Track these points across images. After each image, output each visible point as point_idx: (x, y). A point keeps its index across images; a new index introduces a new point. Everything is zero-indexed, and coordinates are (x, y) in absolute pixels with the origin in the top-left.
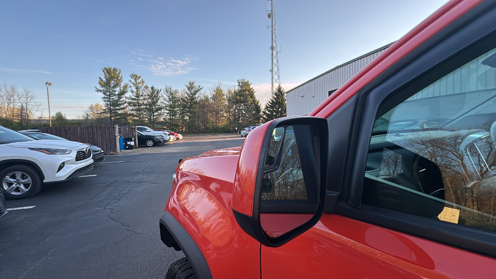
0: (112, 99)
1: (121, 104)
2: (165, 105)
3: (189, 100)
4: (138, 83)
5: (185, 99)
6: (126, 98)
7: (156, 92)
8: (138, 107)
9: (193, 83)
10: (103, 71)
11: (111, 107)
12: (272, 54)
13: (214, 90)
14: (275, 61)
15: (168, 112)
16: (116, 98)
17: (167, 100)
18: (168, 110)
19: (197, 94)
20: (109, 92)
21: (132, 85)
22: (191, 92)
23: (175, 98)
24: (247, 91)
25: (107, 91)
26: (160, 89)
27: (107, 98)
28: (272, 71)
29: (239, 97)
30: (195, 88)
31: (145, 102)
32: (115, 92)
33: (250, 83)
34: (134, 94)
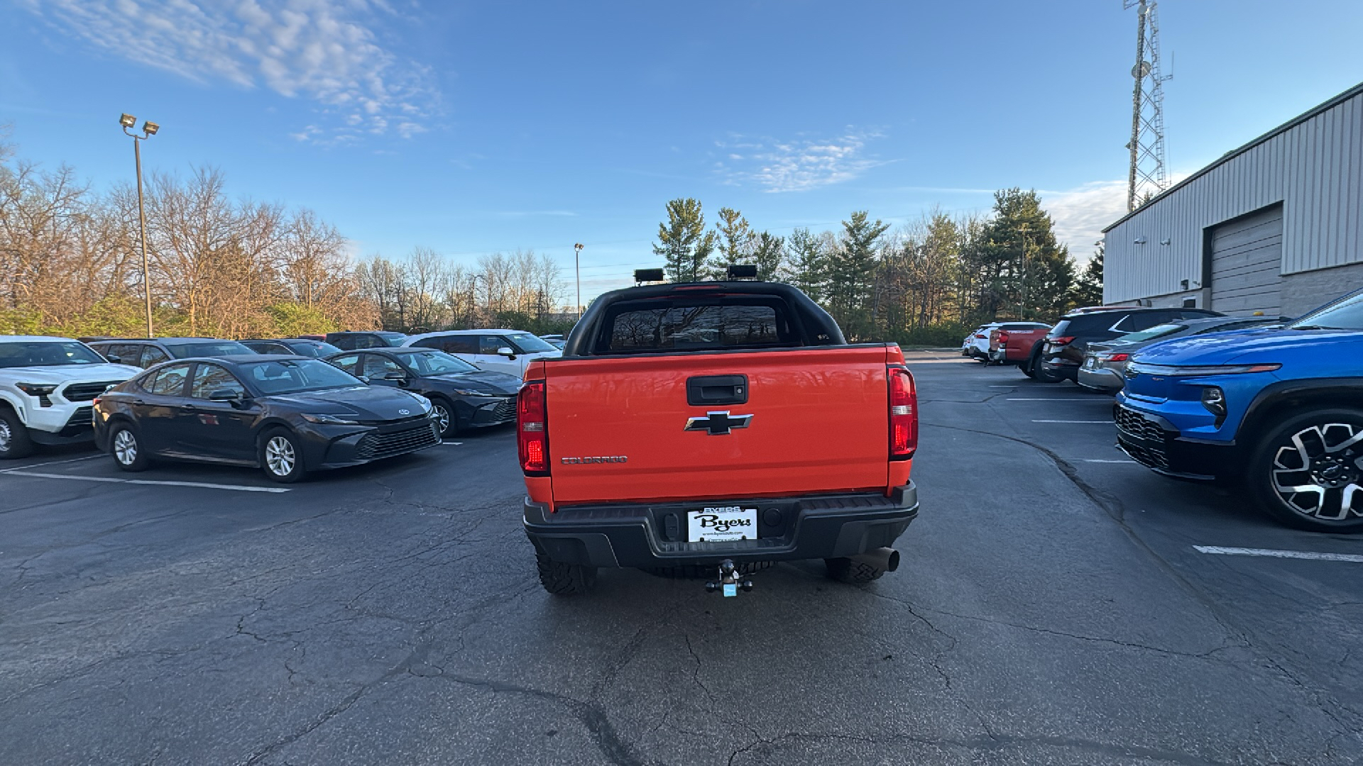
0: (684, 267)
3: (851, 259)
4: (734, 228)
5: (840, 257)
6: (710, 264)
7: (772, 246)
9: (862, 217)
10: (669, 209)
12: (1138, 91)
13: (931, 227)
14: (1147, 112)
16: (689, 265)
17: (797, 264)
19: (871, 243)
20: (678, 252)
21: (722, 234)
22: (856, 240)
23: (815, 257)
24: (1025, 225)
25: (673, 252)
26: (780, 238)
27: (673, 266)
28: (1134, 145)
29: (995, 242)
30: (868, 228)
32: (689, 251)
33: (1037, 197)
34: (726, 254)
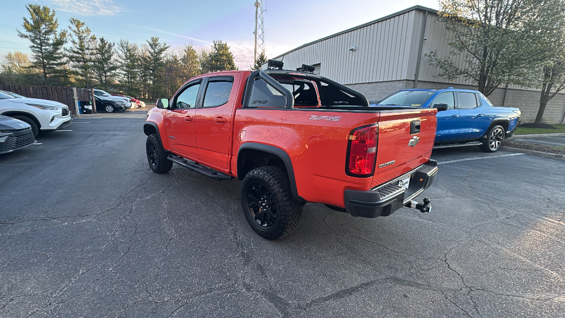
0: (45, 49)
1: (58, 58)
2: (120, 64)
3: (153, 60)
5: (147, 58)
6: (65, 49)
7: (107, 46)
8: (83, 63)
9: (156, 40)
10: (28, 9)
11: (45, 61)
12: (257, 13)
13: (185, 51)
14: (259, 22)
15: (125, 73)
16: (50, 48)
17: (123, 58)
18: (125, 71)
19: (162, 54)
20: (40, 39)
21: (73, 34)
22: (154, 50)
23: (133, 56)
24: (225, 56)
25: (36, 38)
26: (112, 43)
27: (37, 47)
28: (255, 33)
29: (215, 62)
30: (159, 46)
31: (93, 57)
32: (49, 40)
33: (228, 46)
34: (78, 46)
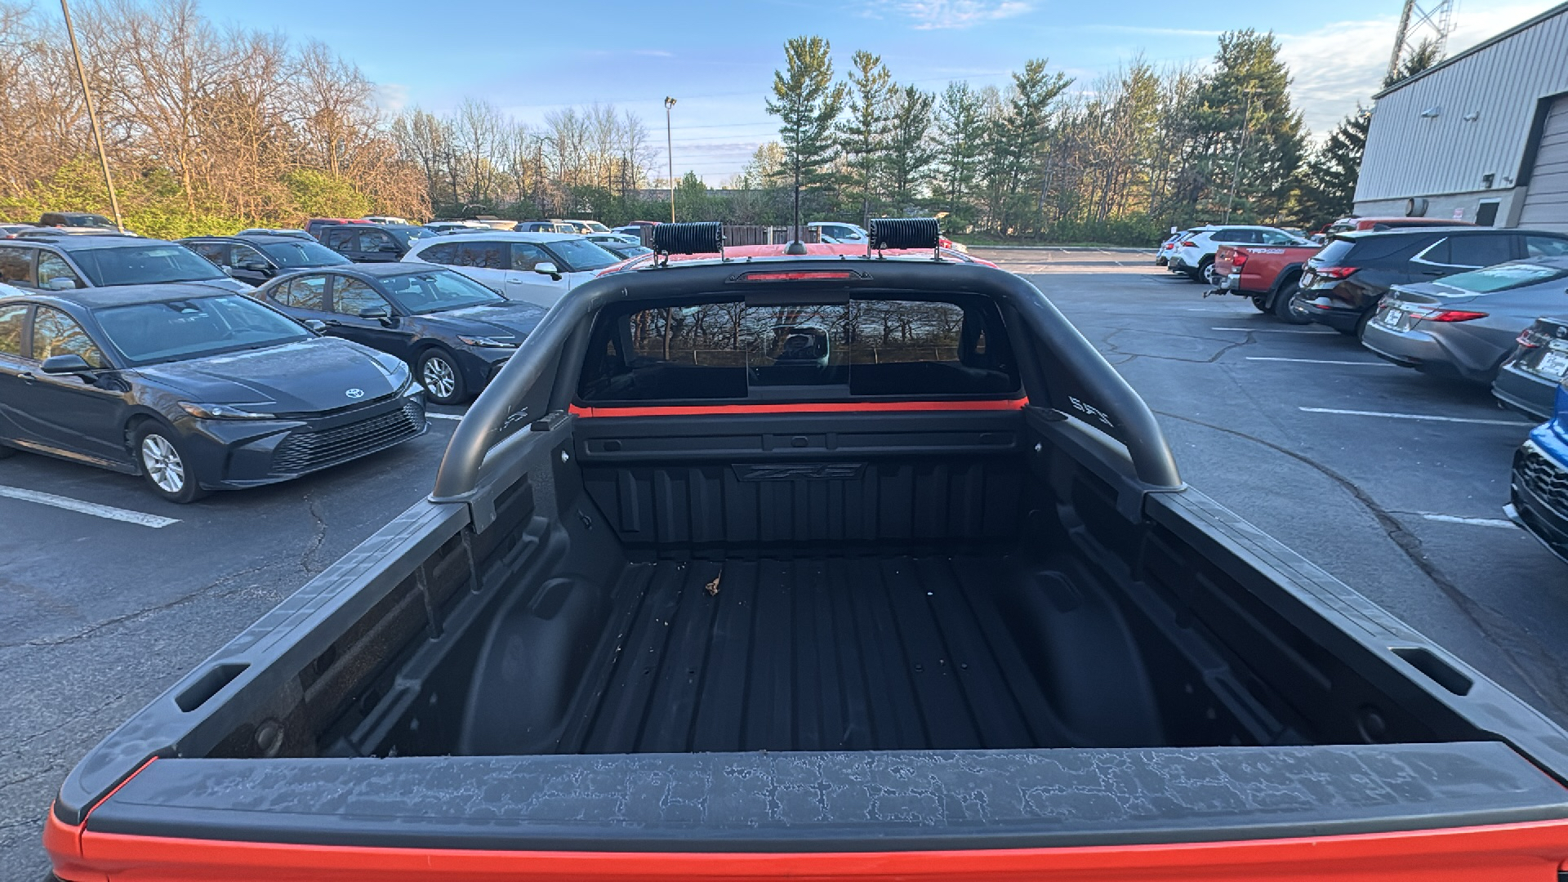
0: (804, 132)
1: (823, 148)
2: (940, 148)
3: (1020, 126)
4: (871, 79)
5: (1006, 123)
6: (837, 128)
7: (918, 107)
8: (864, 155)
10: (787, 51)
11: (801, 158)
15: (948, 168)
16: (810, 129)
17: (949, 131)
18: (948, 163)
20: (798, 112)
21: (855, 88)
22: (1028, 99)
23: (973, 122)
24: (1254, 82)
25: (792, 110)
26: (930, 95)
27: (792, 130)
29: (1210, 107)
30: (1045, 83)
31: (886, 138)
32: (811, 111)
33: (1275, 43)
34: (859, 114)
